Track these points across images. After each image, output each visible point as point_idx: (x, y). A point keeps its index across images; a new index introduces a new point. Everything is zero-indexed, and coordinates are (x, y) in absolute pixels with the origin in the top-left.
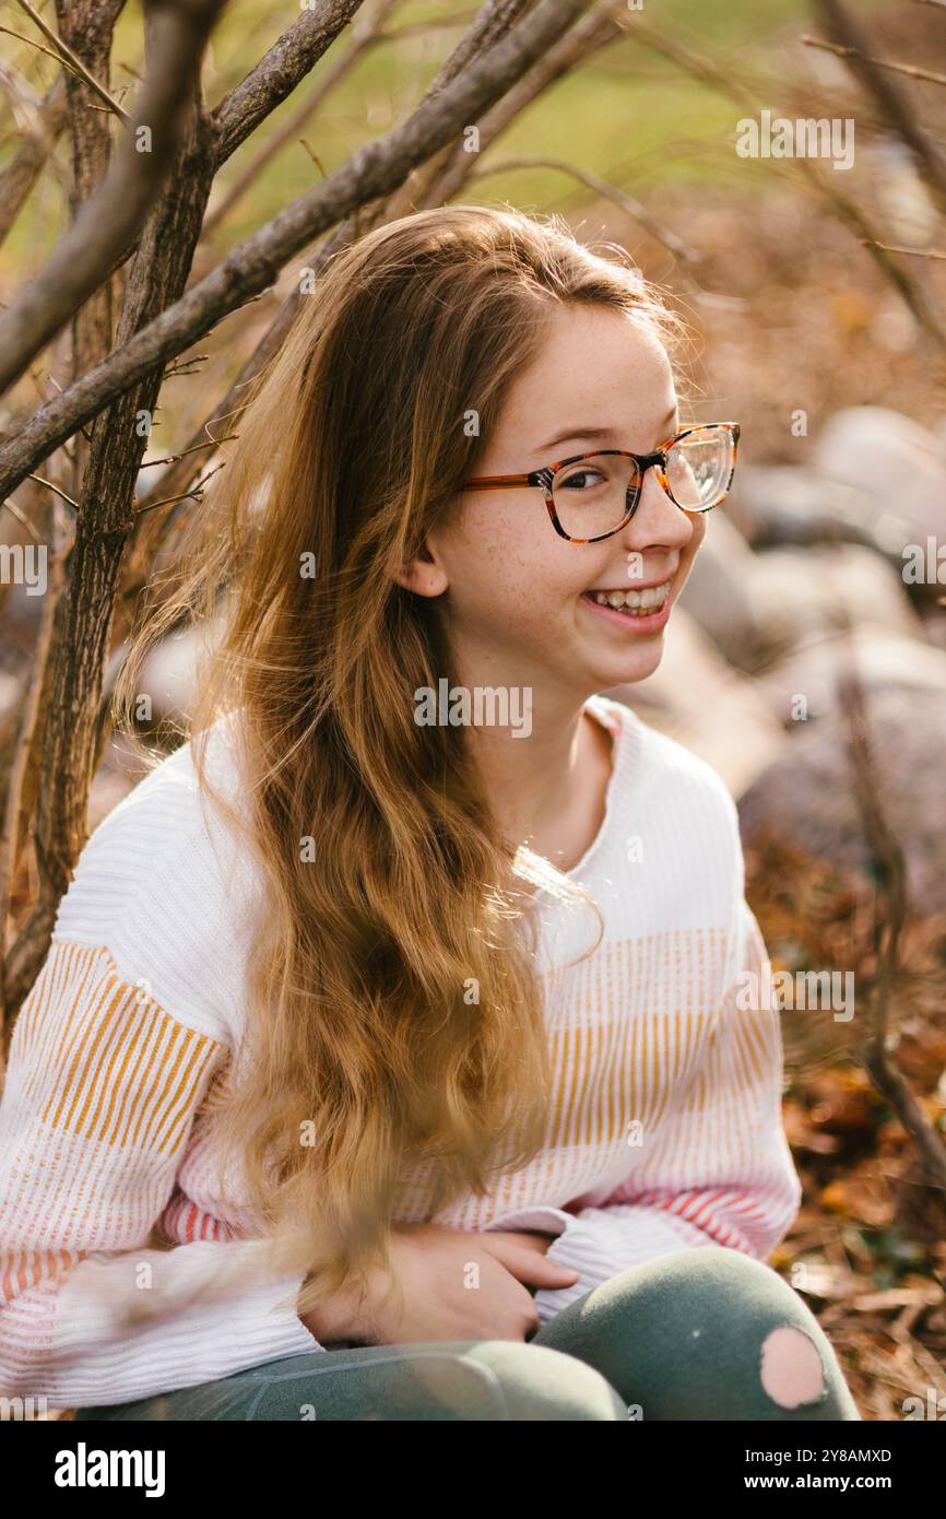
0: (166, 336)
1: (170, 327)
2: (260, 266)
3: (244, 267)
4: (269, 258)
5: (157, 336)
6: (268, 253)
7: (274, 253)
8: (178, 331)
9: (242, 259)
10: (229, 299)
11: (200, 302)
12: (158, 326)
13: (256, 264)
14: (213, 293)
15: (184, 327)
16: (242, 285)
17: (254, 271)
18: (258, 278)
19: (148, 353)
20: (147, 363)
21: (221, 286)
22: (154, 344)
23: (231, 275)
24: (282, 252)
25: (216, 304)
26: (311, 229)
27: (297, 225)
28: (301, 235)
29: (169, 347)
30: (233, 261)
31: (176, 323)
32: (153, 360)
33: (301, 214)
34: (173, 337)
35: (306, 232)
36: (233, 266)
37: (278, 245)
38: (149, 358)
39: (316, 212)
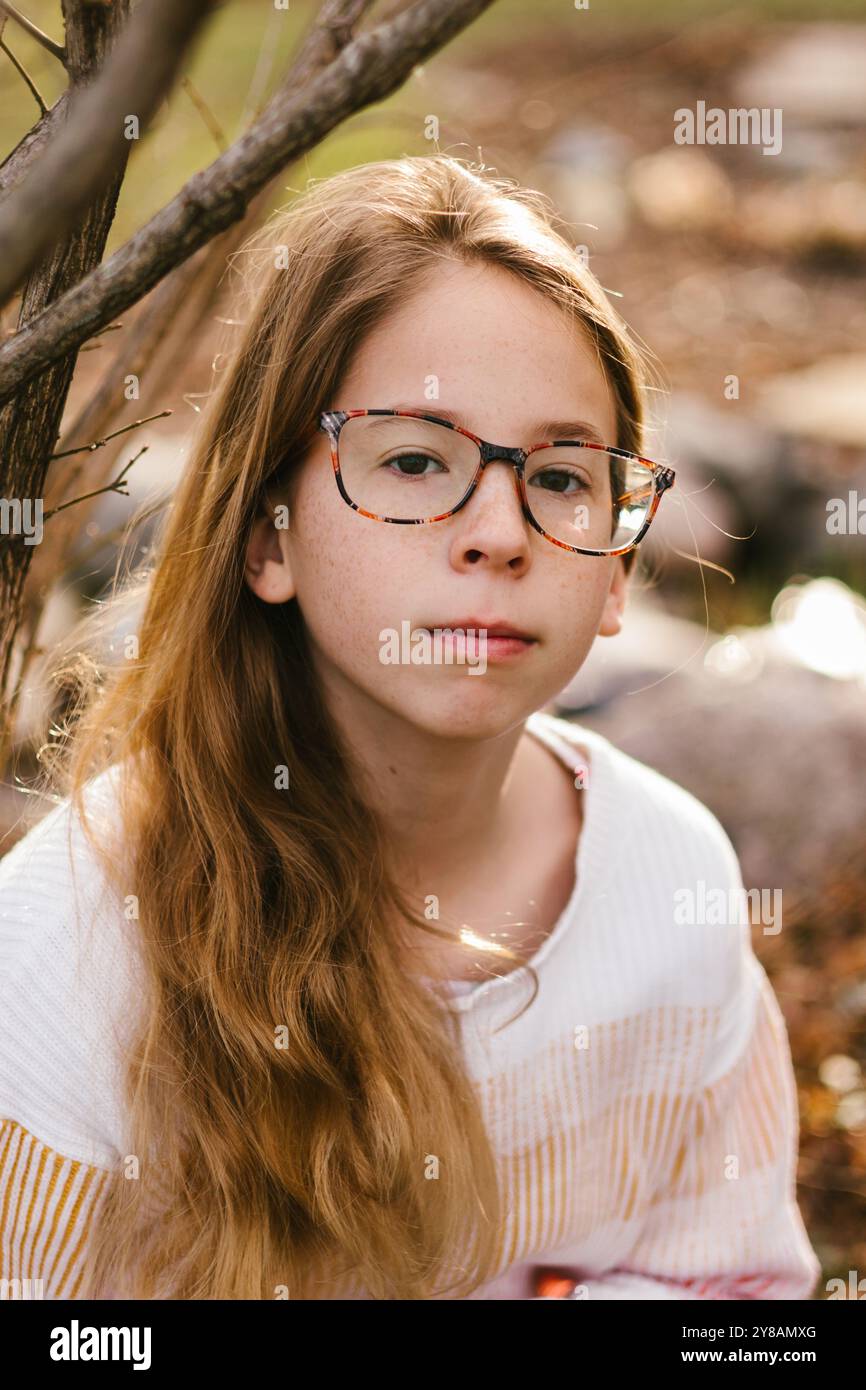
0: (108, 290)
1: (114, 278)
2: (228, 194)
3: (207, 198)
4: (239, 185)
5: (97, 290)
6: (238, 178)
7: (246, 178)
8: (123, 283)
9: (205, 189)
10: (188, 239)
11: (151, 244)
12: (97, 279)
13: (222, 193)
14: (169, 233)
15: (130, 277)
16: (206, 221)
17: (220, 202)
18: (224, 211)
19: (86, 312)
20: (84, 325)
21: (179, 223)
22: (94, 299)
23: (192, 208)
24: (255, 177)
25: (173, 246)
26: (292, 145)
27: (274, 141)
28: (279, 155)
29: (113, 304)
30: (194, 192)
31: (121, 273)
32: (92, 321)
33: (279, 128)
34: (117, 290)
35: (285, 151)
36: (194, 198)
37: (249, 168)
38: (87, 319)
39: (299, 123)
